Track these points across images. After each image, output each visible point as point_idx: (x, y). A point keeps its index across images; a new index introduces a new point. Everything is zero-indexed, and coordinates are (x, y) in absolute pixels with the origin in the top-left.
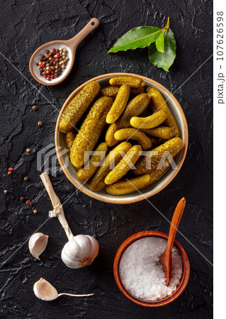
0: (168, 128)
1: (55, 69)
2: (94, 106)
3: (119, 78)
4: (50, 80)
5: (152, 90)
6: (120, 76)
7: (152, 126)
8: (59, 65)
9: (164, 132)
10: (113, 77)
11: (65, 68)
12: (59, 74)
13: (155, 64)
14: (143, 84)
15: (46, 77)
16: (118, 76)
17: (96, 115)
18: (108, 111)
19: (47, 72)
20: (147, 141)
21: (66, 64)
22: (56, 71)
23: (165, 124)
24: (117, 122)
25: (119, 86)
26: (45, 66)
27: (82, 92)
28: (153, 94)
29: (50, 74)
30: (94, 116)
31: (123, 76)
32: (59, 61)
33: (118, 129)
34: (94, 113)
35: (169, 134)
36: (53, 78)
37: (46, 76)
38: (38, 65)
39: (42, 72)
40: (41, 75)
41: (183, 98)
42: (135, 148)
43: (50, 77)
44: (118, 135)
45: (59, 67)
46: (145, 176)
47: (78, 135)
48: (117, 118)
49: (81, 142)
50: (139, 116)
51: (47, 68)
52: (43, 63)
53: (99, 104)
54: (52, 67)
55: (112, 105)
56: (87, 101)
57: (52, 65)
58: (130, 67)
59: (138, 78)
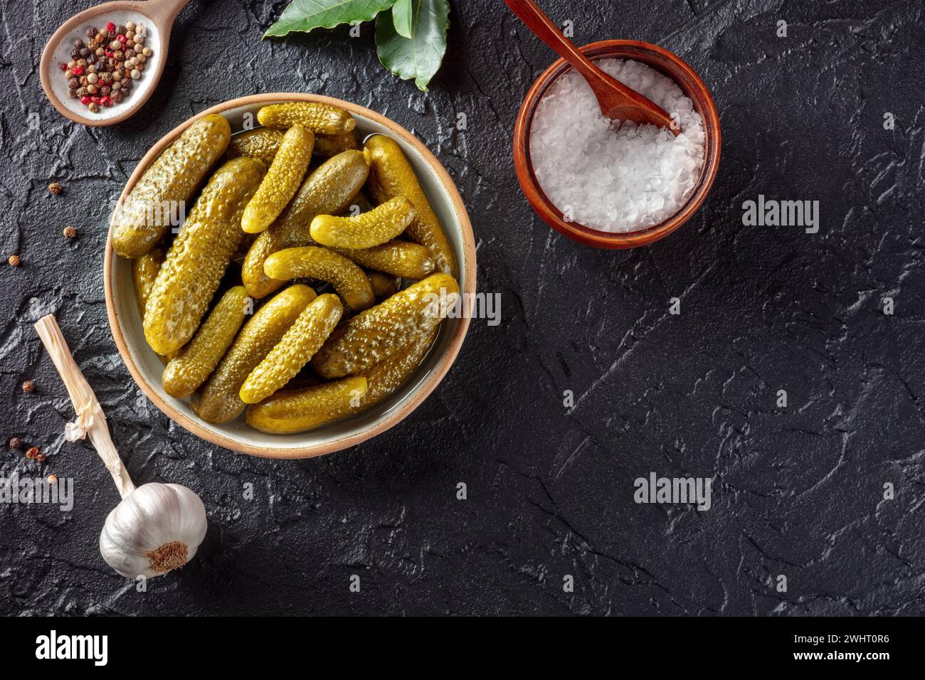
0: (416, 247)
1: (113, 81)
2: (212, 185)
3: (285, 107)
4: (97, 110)
5: (377, 141)
6: (288, 101)
7: (372, 242)
8: (124, 69)
9: (404, 258)
10: (268, 103)
11: (141, 79)
12: (124, 95)
13: (394, 69)
14: (348, 124)
15: (86, 103)
16: (281, 102)
17: (214, 209)
18: (250, 197)
19: (90, 88)
20: (356, 284)
21: (143, 65)
22: (115, 86)
23: (408, 237)
24: (274, 228)
25: (284, 130)
26: (84, 71)
27: (179, 144)
28: (380, 152)
29: (98, 94)
30: (209, 210)
31: (296, 101)
32: (123, 59)
33: (276, 248)
34: (210, 204)
35: (421, 263)
36: (108, 105)
37: (88, 98)
38: (65, 68)
39: (75, 87)
40: (74, 96)
41: (470, 165)
42: (320, 303)
43: (98, 104)
44: (273, 266)
45: (125, 73)
46: (351, 382)
47: (165, 265)
48: (271, 219)
49: (172, 286)
50: (334, 214)
51: (91, 77)
52: (80, 63)
53: (224, 178)
54: (104, 75)
55: (260, 181)
56: (190, 169)
57: (104, 69)
58: (325, 76)
59: (336, 108)
